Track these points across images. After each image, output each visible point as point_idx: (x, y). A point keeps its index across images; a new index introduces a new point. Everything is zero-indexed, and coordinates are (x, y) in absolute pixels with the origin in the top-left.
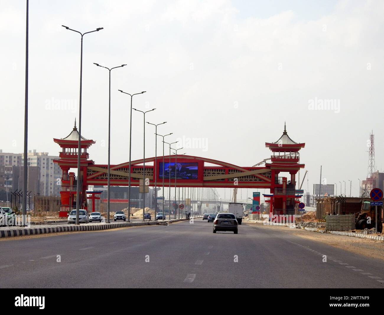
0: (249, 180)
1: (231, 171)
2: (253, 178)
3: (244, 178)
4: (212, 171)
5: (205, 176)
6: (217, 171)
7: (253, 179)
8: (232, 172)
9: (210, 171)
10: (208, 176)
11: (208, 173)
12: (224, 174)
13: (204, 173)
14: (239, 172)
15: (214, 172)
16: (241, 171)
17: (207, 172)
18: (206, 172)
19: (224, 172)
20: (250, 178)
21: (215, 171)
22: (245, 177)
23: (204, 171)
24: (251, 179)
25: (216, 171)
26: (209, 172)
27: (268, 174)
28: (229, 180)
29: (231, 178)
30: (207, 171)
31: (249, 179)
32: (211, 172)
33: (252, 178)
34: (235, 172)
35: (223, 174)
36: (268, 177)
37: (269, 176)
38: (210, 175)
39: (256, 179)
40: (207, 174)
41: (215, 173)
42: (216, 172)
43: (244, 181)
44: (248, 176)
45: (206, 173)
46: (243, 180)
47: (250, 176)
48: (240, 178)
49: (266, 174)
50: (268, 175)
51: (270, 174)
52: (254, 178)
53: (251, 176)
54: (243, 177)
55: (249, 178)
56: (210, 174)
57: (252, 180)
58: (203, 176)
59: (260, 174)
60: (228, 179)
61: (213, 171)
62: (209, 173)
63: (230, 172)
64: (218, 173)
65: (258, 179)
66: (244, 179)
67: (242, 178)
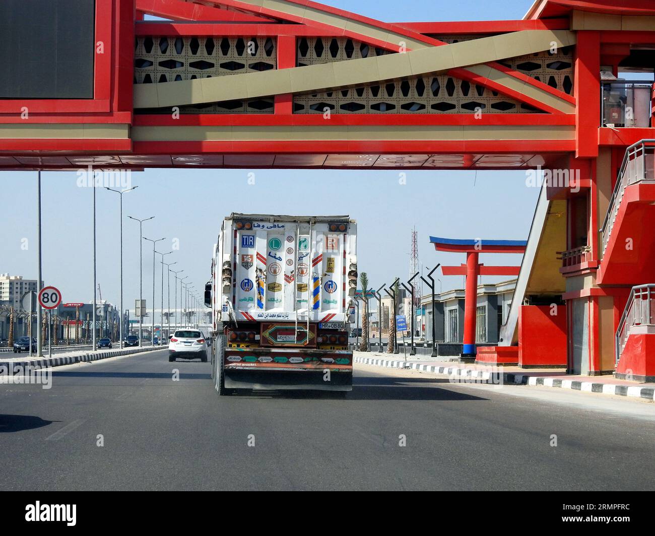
0: (434, 107)
1: (311, 52)
2: (458, 91)
3: (398, 91)
4: (187, 49)
5: (148, 80)
6: (225, 53)
7: (458, 98)
8: (319, 54)
9: (179, 52)
10: (163, 79)
11: (162, 64)
12: (268, 67)
13: (140, 63)
14: (366, 57)
15: (202, 54)
16: (380, 50)
17: (156, 55)
18: (149, 58)
19: (269, 53)
20: (436, 93)
21: (210, 52)
22: (404, 83)
23: (142, 53)
24: (443, 97)
25: (217, 50)
26: (171, 54)
27: (549, 66)
28: (302, 107)
29: (314, 93)
30: (156, 49)
31: (428, 99)
32: (186, 56)
33: (450, 89)
34: (342, 52)
35: (260, 67)
36: (552, 82)
37: (560, 78)
38: (178, 78)
39: (473, 96)
40: (156, 71)
41: (211, 65)
42: (217, 57)
43: (398, 111)
44: (428, 83)
45: (151, 64)
46: (390, 107)
47: (435, 80)
48: (375, 94)
49: (538, 66)
50: (552, 72)
51: (562, 66)
52: (465, 93)
53: (443, 82)
54: (390, 85)
55: (428, 91)
56: (179, 70)
57: (452, 107)
58: (135, 82)
59: (504, 65)
60: (296, 100)
61: (194, 52)
62: (171, 64)
63: (304, 54)
64: (233, 67)
65: (488, 99)
66: (398, 98)
67: (383, 96)
